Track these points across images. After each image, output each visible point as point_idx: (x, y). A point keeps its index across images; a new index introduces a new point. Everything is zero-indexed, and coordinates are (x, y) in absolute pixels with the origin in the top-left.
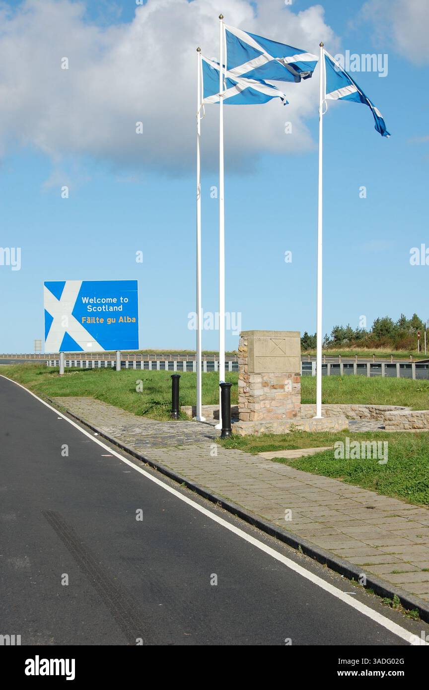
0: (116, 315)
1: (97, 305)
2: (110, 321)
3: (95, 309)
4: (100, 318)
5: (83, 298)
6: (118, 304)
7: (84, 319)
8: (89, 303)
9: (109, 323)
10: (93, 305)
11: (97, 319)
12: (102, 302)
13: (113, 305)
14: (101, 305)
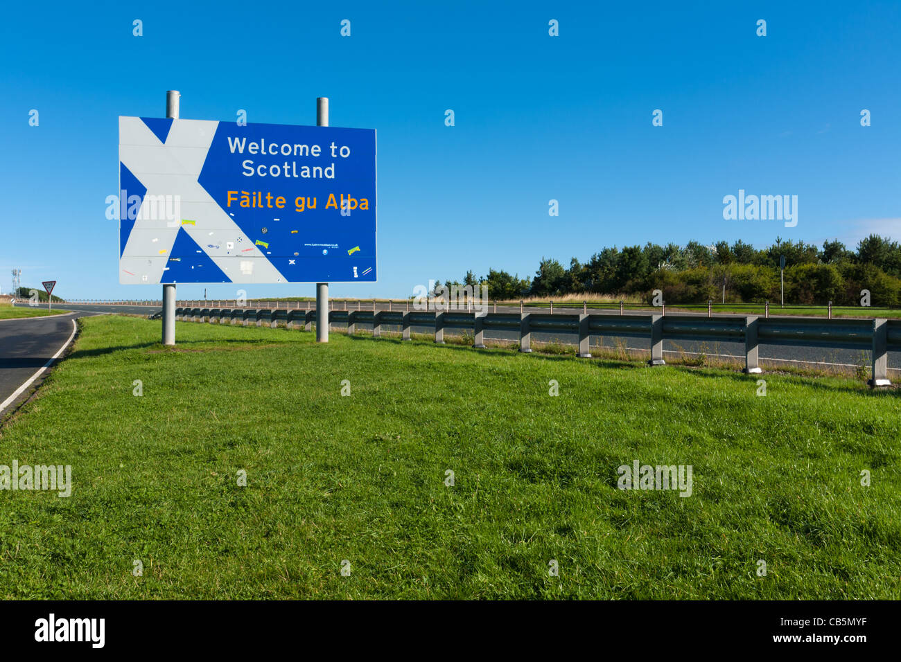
0: (318, 188)
1: (269, 160)
2: (303, 204)
3: (262, 171)
4: (275, 195)
5: (229, 139)
6: (324, 160)
7: (233, 196)
8: (246, 155)
9: (301, 208)
10: (258, 159)
11: (269, 197)
12: (283, 152)
13: (310, 161)
14: (280, 160)
